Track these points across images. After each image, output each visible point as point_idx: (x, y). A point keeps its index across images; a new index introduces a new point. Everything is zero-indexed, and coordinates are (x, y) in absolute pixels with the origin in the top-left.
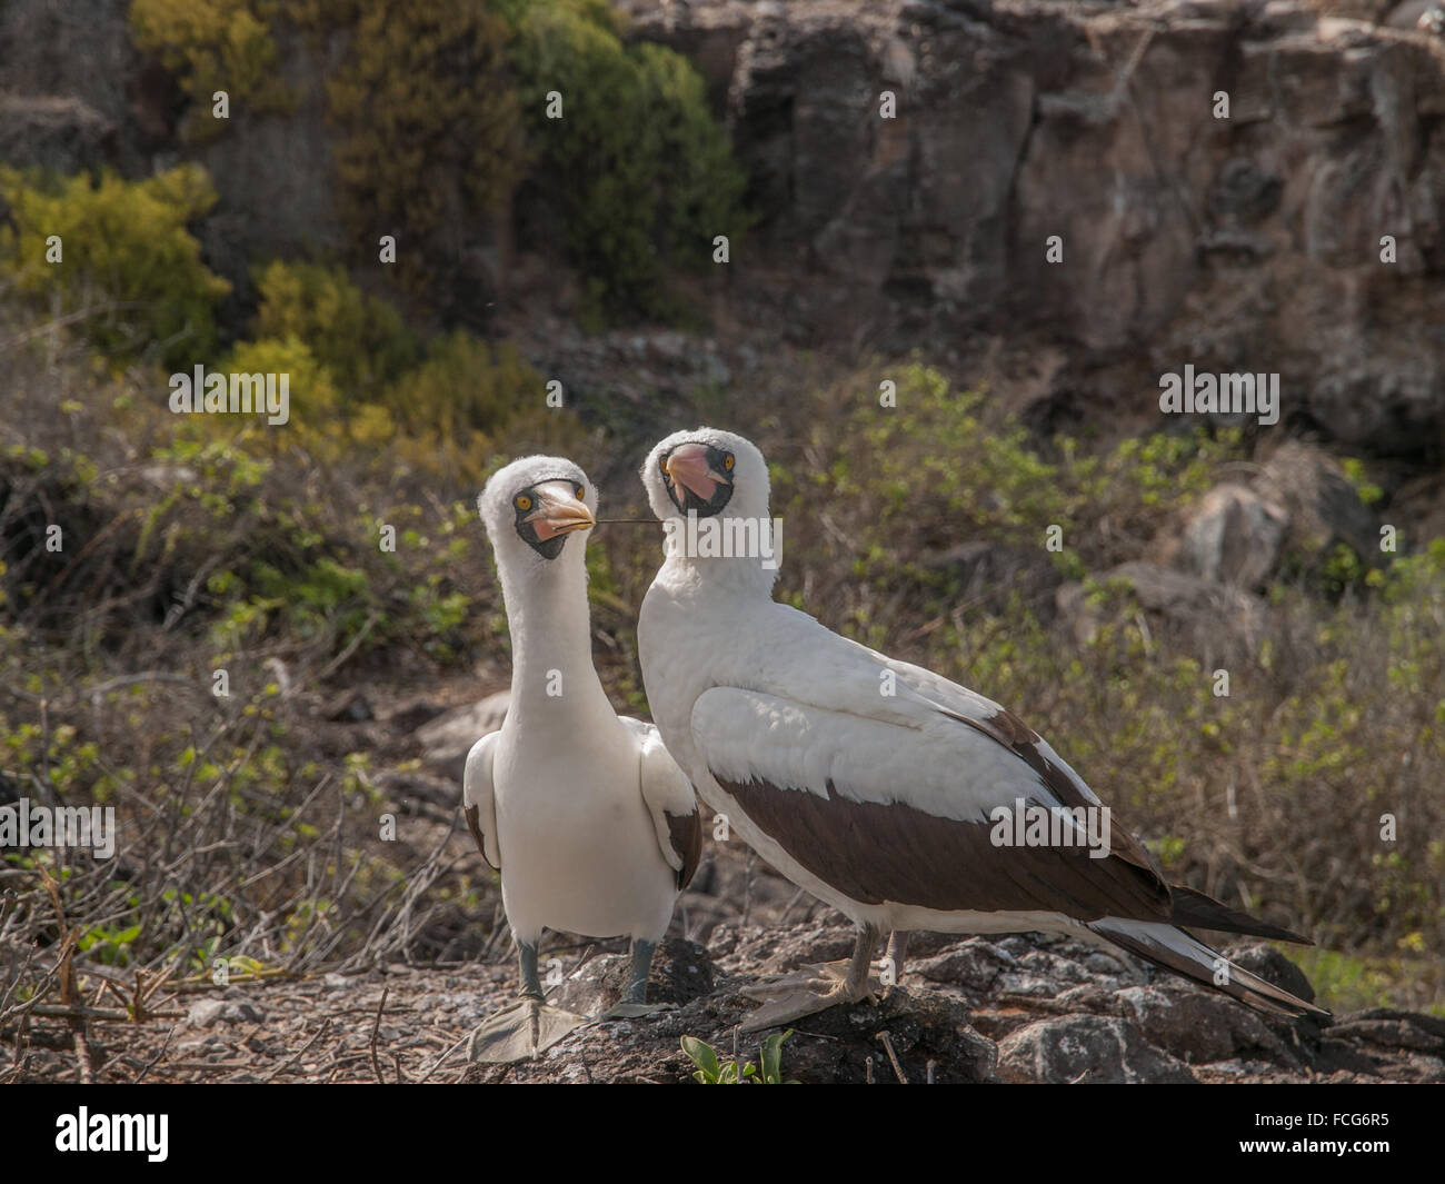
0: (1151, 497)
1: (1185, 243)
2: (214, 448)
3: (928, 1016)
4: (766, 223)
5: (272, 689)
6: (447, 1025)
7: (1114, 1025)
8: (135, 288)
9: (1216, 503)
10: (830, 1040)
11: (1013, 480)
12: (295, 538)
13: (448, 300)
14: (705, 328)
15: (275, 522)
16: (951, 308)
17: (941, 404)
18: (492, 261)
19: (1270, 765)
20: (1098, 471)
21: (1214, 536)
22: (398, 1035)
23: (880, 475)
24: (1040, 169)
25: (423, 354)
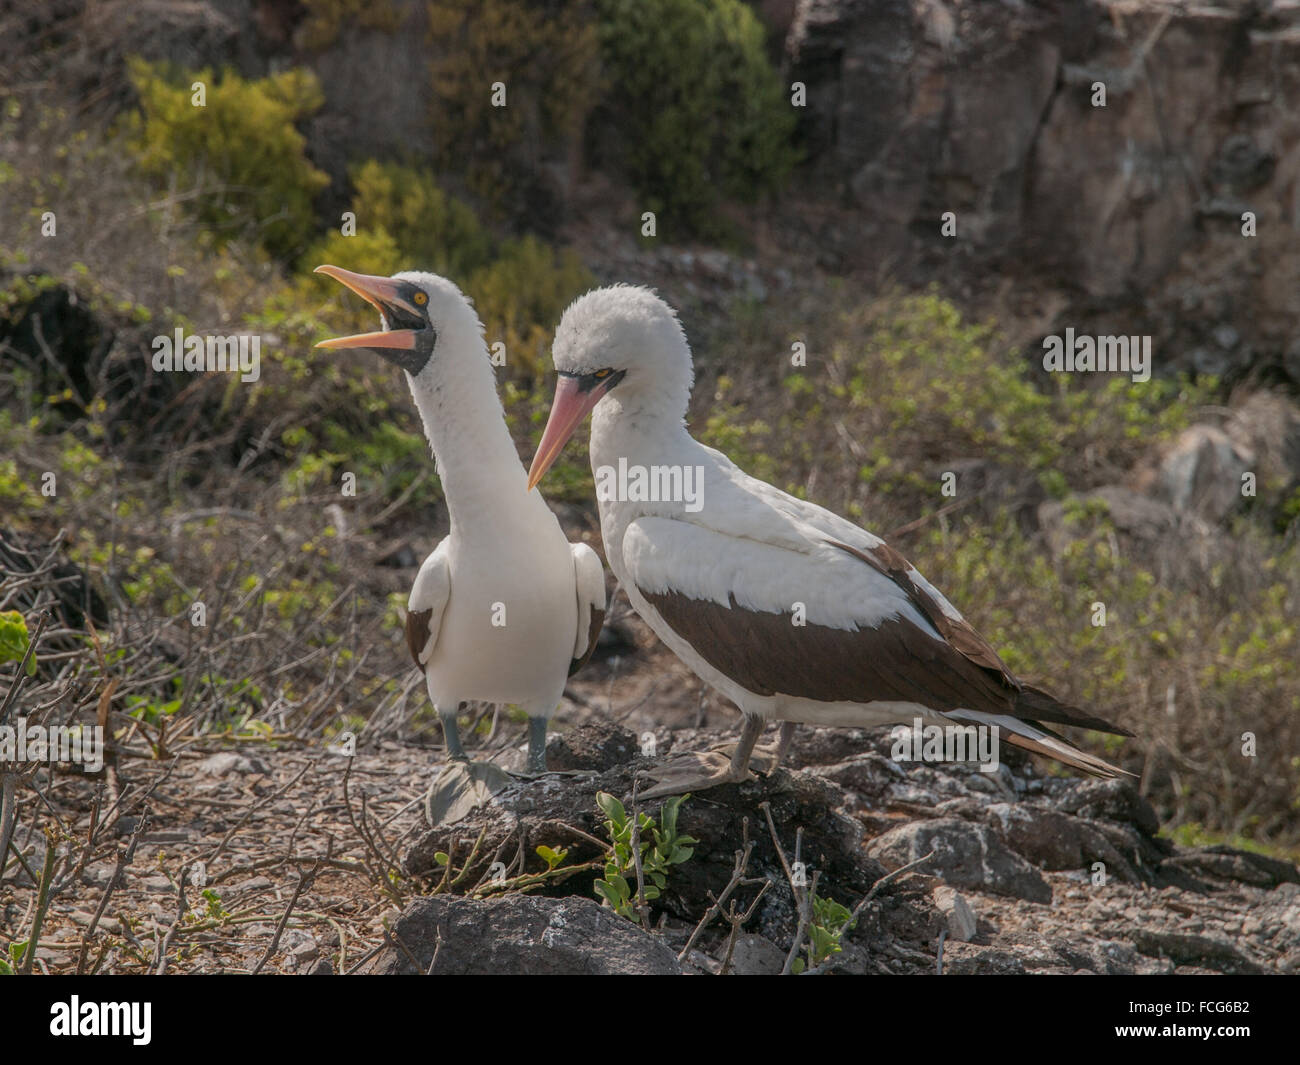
0: (1134, 431)
1: (1184, 207)
2: (297, 318)
3: (805, 794)
4: (810, 161)
5: (329, 531)
6: (420, 788)
7: (978, 830)
8: (244, 175)
9: (1191, 441)
10: (721, 807)
11: (1011, 407)
12: (363, 402)
13: (521, 207)
14: (748, 250)
15: (347, 388)
16: (969, 249)
17: (952, 333)
18: (563, 176)
19: (1208, 672)
20: (1089, 404)
21: (1186, 471)
22: (379, 792)
23: (891, 392)
24: (1059, 131)
25: (494, 254)
